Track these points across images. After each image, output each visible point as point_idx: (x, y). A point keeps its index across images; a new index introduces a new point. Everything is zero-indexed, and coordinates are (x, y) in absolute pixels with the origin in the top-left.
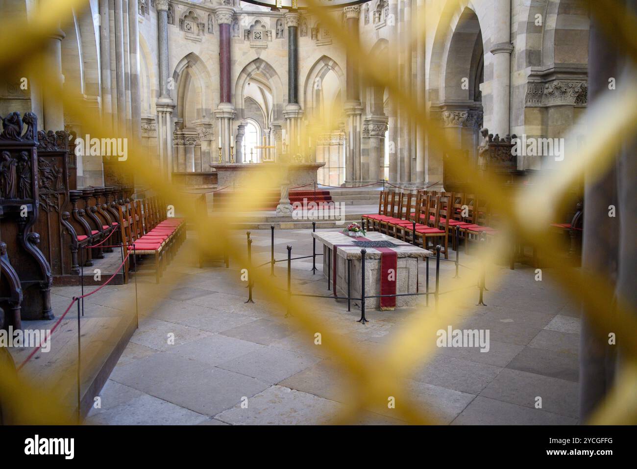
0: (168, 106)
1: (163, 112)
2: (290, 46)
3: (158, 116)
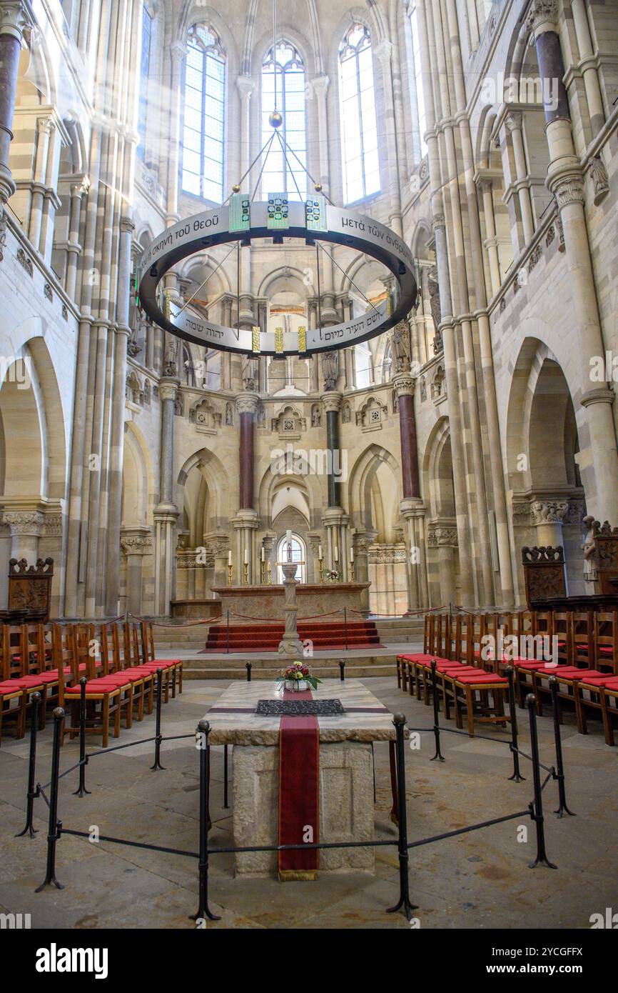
0: (168, 514)
1: (162, 522)
2: (329, 435)
3: (156, 528)
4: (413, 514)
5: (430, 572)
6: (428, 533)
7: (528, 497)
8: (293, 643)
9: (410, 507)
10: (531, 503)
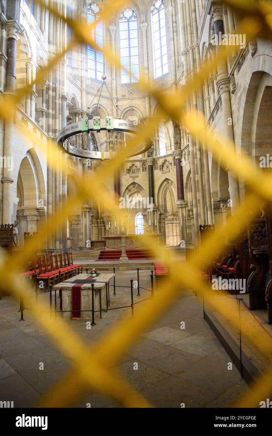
0: (87, 208)
1: (84, 211)
2: (149, 175)
3: (82, 214)
4: (181, 206)
5: (188, 229)
6: (187, 214)
7: (219, 201)
8: (124, 258)
9: (180, 203)
10: (220, 204)
